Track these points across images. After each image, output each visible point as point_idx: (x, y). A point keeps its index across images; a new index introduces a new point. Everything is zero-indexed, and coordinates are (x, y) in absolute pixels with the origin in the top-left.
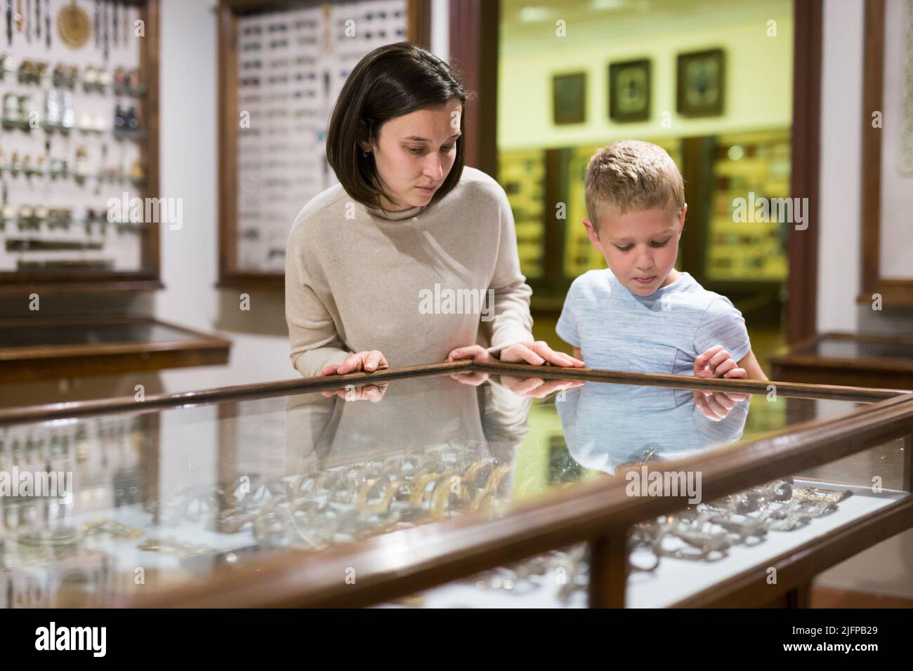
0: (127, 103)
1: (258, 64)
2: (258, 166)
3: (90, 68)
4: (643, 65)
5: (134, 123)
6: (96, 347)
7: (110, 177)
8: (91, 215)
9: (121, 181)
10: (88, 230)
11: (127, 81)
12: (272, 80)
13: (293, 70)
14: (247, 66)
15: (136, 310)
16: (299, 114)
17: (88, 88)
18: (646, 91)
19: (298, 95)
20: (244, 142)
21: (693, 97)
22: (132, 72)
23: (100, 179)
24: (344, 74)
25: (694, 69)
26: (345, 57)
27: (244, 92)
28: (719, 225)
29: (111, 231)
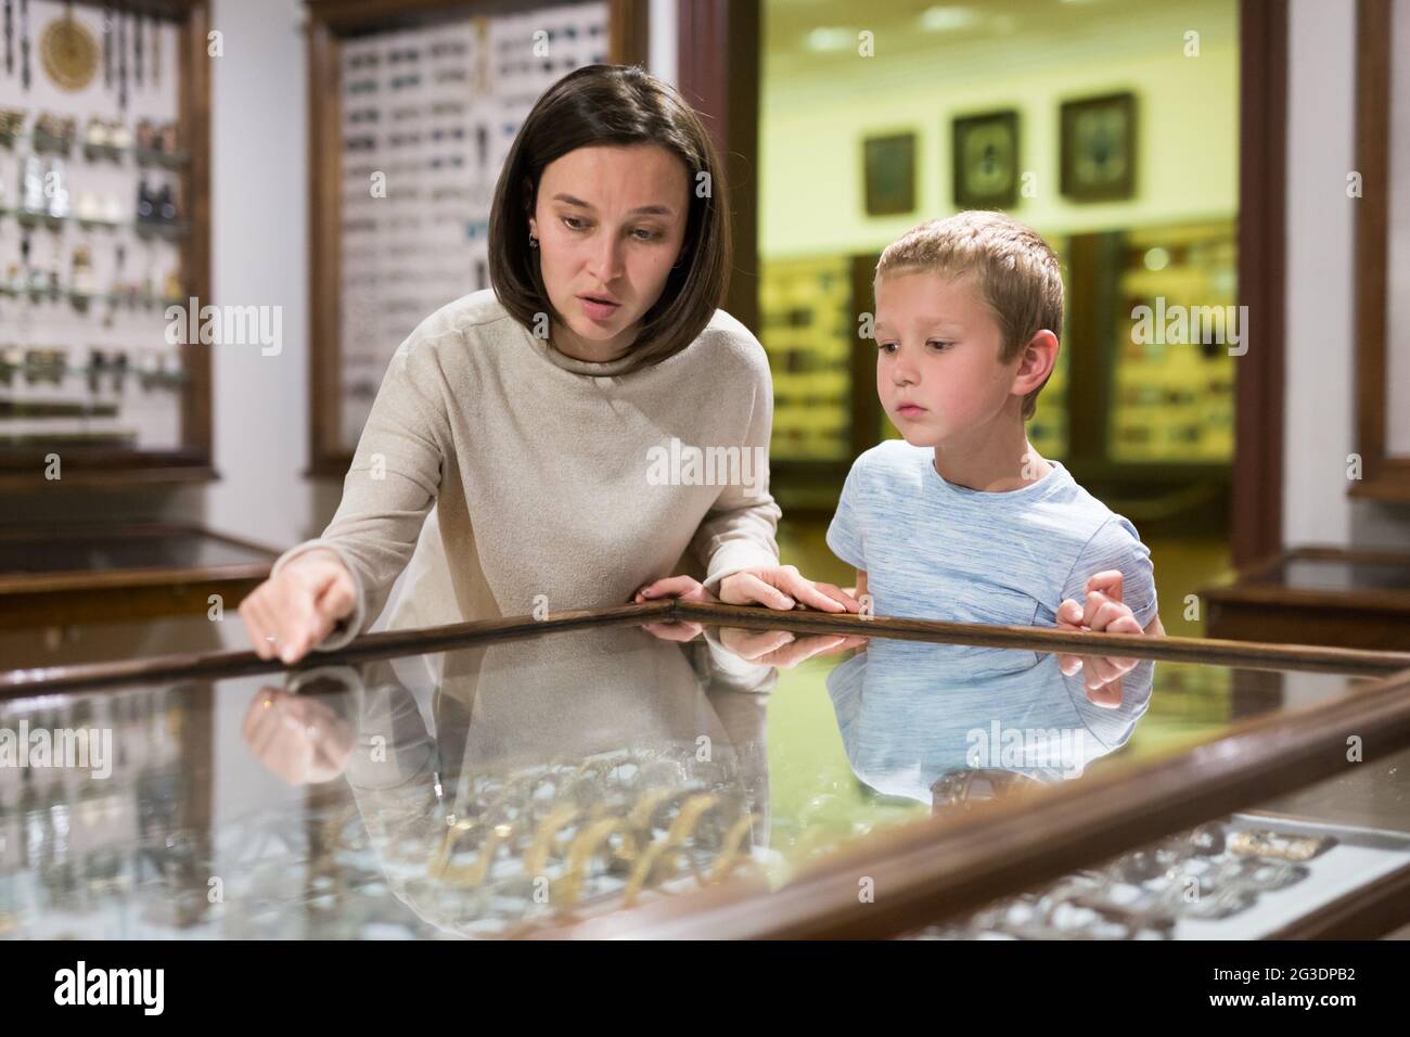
0: (157, 180)
1: (372, 116)
2: (372, 280)
3: (95, 122)
4: (1007, 119)
5: (170, 210)
6: (107, 575)
7: (130, 298)
8: (98, 361)
9: (149, 305)
10: (93, 385)
11: (157, 144)
12: (396, 141)
13: (427, 124)
14: (356, 118)
15: (175, 514)
16: (439, 195)
17: (92, 154)
18: (1012, 161)
19: (436, 164)
20: (353, 241)
21: (1086, 170)
22: (166, 128)
23: (114, 302)
24: (509, 129)
25: (1088, 126)
26: (510, 103)
27: (351, 160)
28: (1130, 375)
29: (132, 386)
